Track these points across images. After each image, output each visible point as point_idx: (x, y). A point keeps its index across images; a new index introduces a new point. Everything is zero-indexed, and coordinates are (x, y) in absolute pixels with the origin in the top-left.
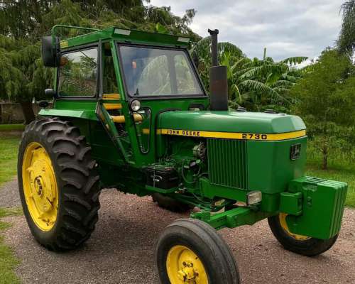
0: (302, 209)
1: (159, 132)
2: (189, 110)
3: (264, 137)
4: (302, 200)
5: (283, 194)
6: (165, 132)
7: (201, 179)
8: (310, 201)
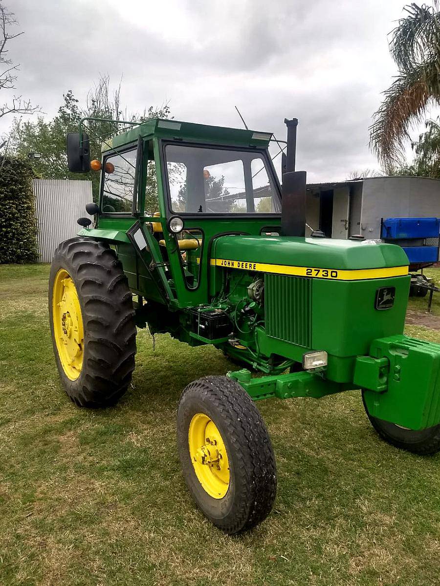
0: (387, 383)
1: (213, 262)
2: (260, 235)
3: (334, 274)
4: (386, 369)
5: (360, 359)
6: (219, 262)
7: (257, 329)
8: (399, 372)
